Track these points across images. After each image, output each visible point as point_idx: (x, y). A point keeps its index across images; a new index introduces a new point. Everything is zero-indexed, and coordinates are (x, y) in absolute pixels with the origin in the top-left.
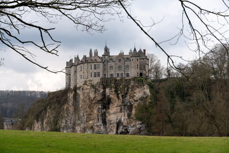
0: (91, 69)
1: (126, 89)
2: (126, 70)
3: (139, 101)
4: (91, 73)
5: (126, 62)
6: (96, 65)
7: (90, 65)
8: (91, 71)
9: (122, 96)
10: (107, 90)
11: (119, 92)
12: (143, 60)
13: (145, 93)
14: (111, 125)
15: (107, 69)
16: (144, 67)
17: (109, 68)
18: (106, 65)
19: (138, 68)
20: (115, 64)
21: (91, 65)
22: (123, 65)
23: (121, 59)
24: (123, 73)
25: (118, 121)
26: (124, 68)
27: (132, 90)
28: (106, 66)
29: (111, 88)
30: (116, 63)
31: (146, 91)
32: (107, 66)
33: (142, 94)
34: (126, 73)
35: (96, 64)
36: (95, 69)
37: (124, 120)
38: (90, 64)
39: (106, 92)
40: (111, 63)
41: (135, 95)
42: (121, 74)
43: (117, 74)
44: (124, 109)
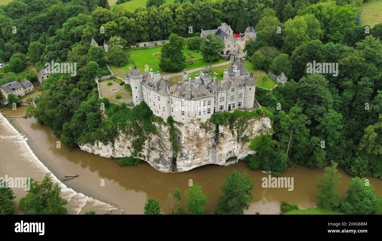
0: (200, 107)
1: (245, 125)
2: (239, 99)
4: (200, 110)
5: (239, 90)
6: (206, 101)
7: (199, 103)
9: (238, 132)
10: (221, 128)
14: (222, 157)
17: (219, 100)
18: (216, 97)
22: (236, 94)
23: (235, 87)
24: (235, 103)
26: (236, 98)
27: (251, 125)
29: (226, 125)
30: (228, 94)
31: (265, 123)
33: (259, 126)
34: (238, 102)
35: (206, 99)
36: (205, 105)
39: (219, 130)
40: (223, 94)
41: (253, 128)
42: (233, 104)
43: (229, 105)
44: (238, 141)
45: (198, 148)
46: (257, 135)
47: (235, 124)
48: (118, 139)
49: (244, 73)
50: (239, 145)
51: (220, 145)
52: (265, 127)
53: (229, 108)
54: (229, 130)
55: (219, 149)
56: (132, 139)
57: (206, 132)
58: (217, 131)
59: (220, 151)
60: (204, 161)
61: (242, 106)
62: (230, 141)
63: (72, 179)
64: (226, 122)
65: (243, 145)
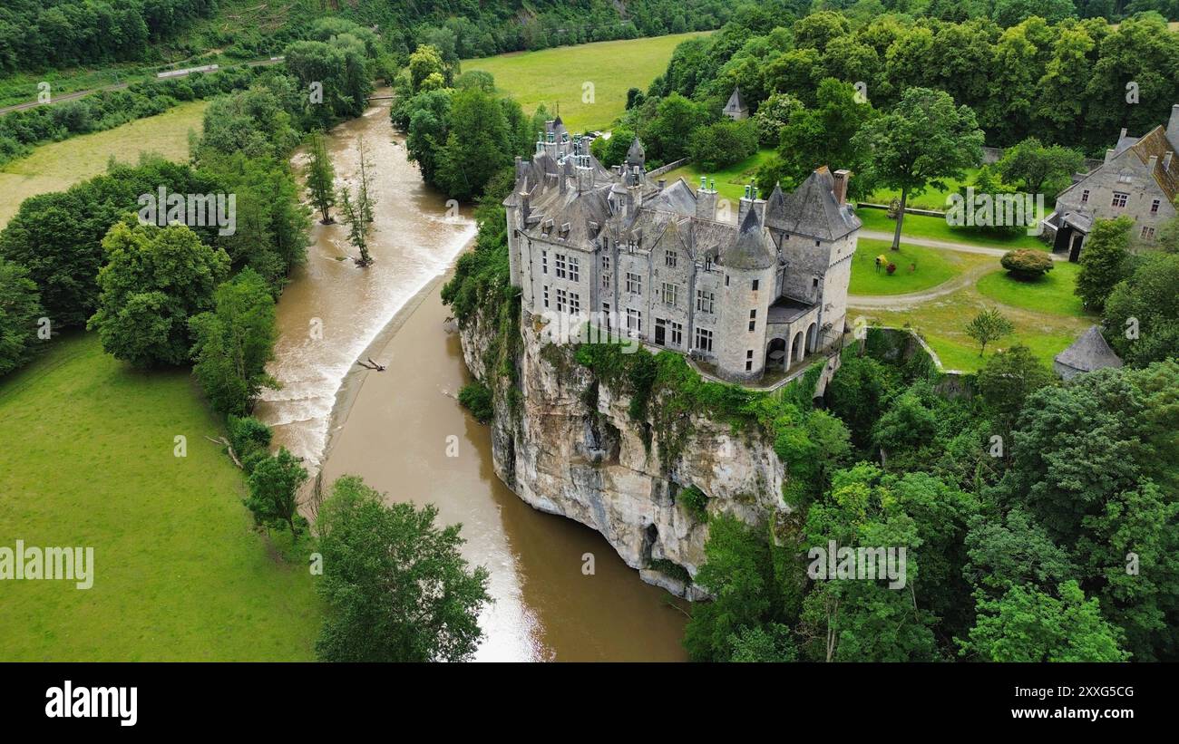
0: (545, 272)
2: (698, 314)
3: (730, 503)
4: (546, 288)
5: (700, 274)
6: (563, 258)
7: (542, 253)
8: (545, 279)
9: (661, 445)
10: (604, 395)
11: (651, 421)
12: (818, 244)
13: (761, 481)
14: (623, 526)
15: (617, 285)
16: (816, 282)
17: (622, 282)
18: (611, 262)
19: (752, 327)
20: (650, 267)
21: (545, 253)
22: (686, 286)
23: (677, 250)
24: (685, 323)
25: (647, 523)
26: (687, 302)
27: (702, 444)
28: (611, 269)
29: (616, 392)
30: (654, 268)
31: (770, 476)
32: (616, 268)
34: (696, 326)
35: (562, 251)
36: (560, 273)
37: (668, 537)
38: (538, 248)
39: (600, 399)
40: (635, 260)
41: (715, 469)
42: (674, 325)
43: (658, 320)
44: (672, 496)
45: (545, 431)
46: (730, 511)
47: (652, 404)
48: (475, 323)
49: (809, 230)
50: (676, 517)
51: (608, 468)
52: (763, 493)
53: (660, 334)
54: (628, 418)
55: (607, 485)
56: (491, 335)
57: (559, 384)
58: (591, 398)
59: (610, 493)
60: (570, 503)
61: (712, 354)
62: (643, 474)
63: (370, 368)
64: (618, 378)
65: (692, 529)
